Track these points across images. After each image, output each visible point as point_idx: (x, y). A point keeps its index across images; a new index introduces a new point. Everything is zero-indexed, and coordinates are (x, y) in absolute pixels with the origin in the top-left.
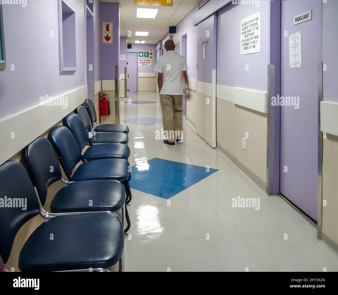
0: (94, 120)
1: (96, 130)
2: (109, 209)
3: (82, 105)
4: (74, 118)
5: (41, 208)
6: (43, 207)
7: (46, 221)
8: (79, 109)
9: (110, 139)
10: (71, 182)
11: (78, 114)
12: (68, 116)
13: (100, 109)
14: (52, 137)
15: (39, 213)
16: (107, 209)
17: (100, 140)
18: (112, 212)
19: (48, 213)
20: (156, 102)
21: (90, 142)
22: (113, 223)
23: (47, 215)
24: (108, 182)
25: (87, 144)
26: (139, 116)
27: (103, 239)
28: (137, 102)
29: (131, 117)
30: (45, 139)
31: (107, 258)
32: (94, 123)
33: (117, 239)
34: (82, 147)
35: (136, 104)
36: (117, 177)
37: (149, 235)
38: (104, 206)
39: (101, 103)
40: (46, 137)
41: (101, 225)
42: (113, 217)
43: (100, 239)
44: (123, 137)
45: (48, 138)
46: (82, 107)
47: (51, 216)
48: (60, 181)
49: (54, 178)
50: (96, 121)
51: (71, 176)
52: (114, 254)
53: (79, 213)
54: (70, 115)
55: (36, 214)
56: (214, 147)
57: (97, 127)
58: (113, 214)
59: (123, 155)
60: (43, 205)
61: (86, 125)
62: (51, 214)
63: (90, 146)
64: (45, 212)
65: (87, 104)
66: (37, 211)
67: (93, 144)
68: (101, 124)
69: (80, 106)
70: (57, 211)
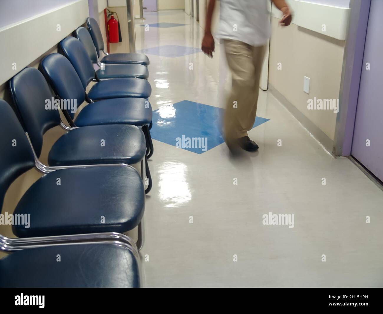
0: (100, 47)
1: (104, 61)
2: (125, 161)
3: (82, 26)
4: (73, 44)
5: (36, 160)
6: (39, 159)
7: (43, 176)
8: (79, 32)
9: (124, 72)
10: (74, 128)
11: (77, 38)
12: (64, 40)
13: (108, 33)
14: (44, 68)
15: (34, 166)
16: (123, 161)
17: (110, 73)
18: (129, 165)
19: (45, 166)
20: (184, 25)
21: (96, 76)
22: (131, 178)
23: (45, 168)
24: (122, 128)
25: (92, 80)
26: (161, 44)
27: (118, 198)
28: (158, 25)
29: (150, 45)
30: (35, 70)
31: (123, 221)
32: (101, 52)
33: (136, 198)
34: (86, 84)
35: (156, 28)
36: (135, 122)
37: (176, 198)
38: (119, 158)
39: (109, 26)
40: (36, 67)
41: (115, 180)
42: (130, 170)
43: (115, 198)
44: (141, 70)
45: (39, 68)
46: (82, 29)
47: (49, 171)
48: (58, 126)
49: (50, 123)
50: (102, 49)
51: (73, 121)
52: (133, 216)
53: (86, 167)
54: (68, 39)
55: (29, 168)
56: (264, 89)
57: (105, 57)
58: (130, 167)
59: (142, 94)
60: (38, 156)
61: (89, 54)
62: (49, 167)
63: (96, 83)
64: (41, 165)
65: (88, 25)
66: (31, 164)
67: (101, 80)
68: (111, 53)
69: (79, 27)
70: (58, 163)
